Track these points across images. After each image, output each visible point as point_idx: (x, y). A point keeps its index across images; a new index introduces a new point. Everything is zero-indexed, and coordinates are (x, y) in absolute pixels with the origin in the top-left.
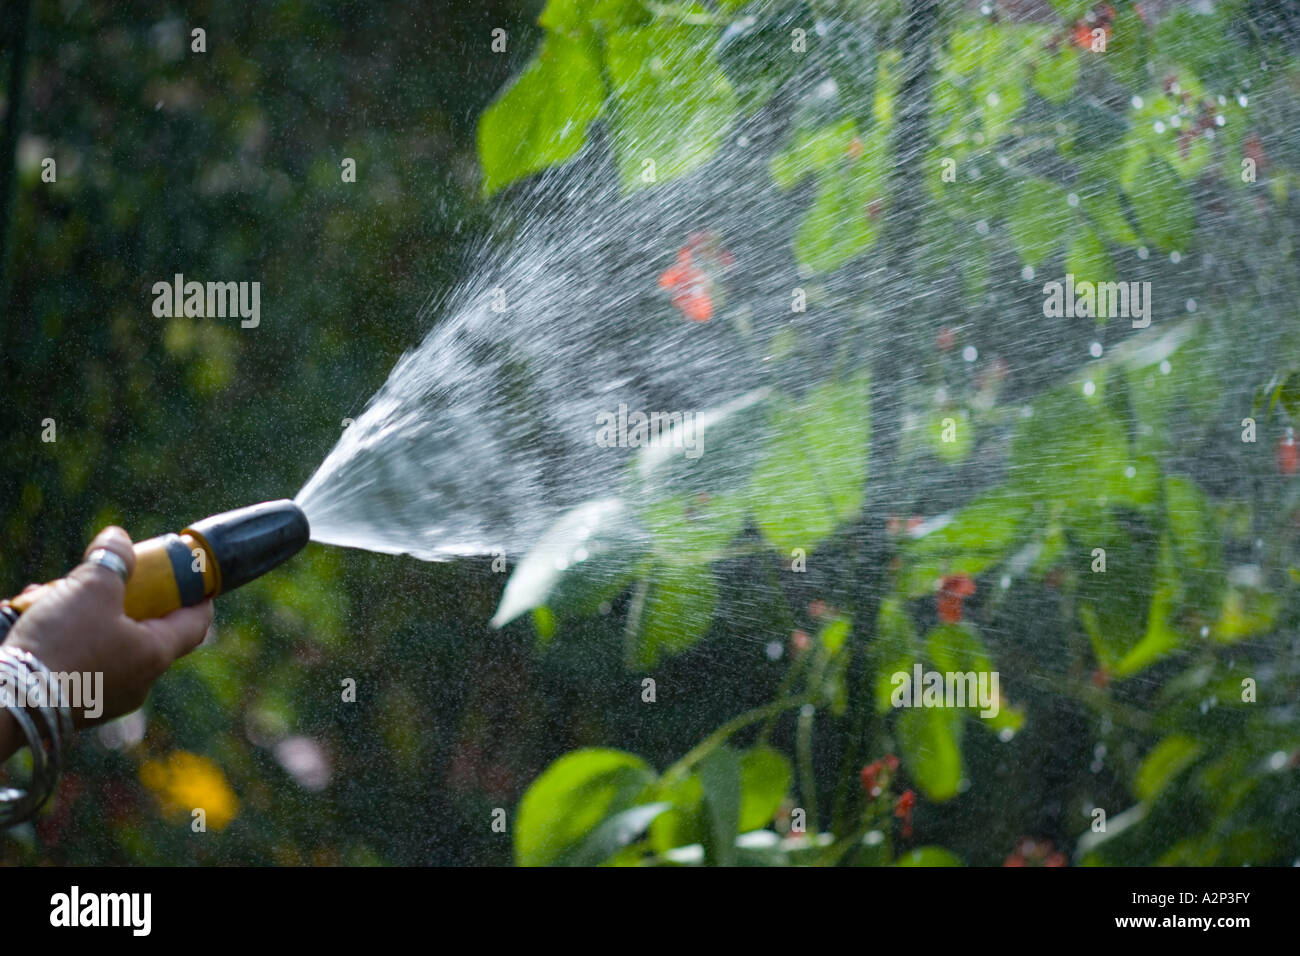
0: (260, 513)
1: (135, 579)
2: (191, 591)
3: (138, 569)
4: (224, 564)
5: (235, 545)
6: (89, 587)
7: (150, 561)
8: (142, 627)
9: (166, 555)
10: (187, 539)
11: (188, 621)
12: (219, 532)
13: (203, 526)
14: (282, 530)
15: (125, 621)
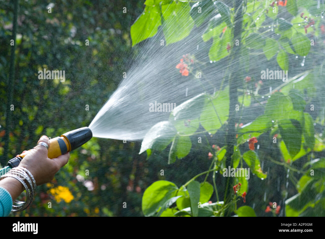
0: (80, 130)
1: (50, 148)
2: (64, 150)
3: (51, 146)
4: (72, 144)
5: (74, 138)
6: (39, 151)
7: (54, 144)
8: (52, 160)
9: (57, 142)
10: (62, 138)
11: (63, 158)
12: (70, 136)
13: (66, 134)
14: (85, 134)
15: (48, 159)
